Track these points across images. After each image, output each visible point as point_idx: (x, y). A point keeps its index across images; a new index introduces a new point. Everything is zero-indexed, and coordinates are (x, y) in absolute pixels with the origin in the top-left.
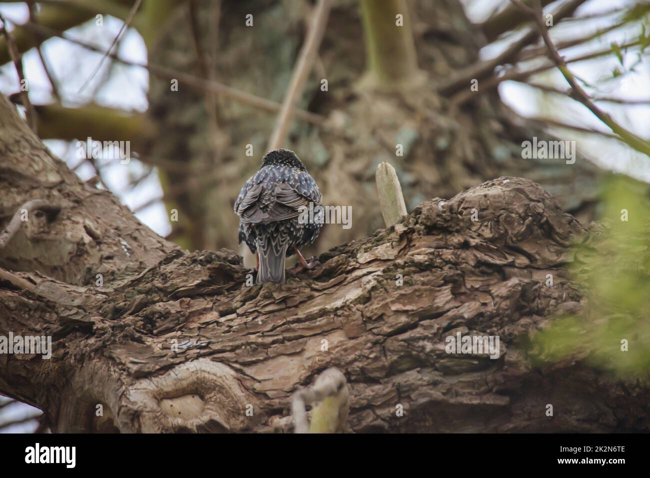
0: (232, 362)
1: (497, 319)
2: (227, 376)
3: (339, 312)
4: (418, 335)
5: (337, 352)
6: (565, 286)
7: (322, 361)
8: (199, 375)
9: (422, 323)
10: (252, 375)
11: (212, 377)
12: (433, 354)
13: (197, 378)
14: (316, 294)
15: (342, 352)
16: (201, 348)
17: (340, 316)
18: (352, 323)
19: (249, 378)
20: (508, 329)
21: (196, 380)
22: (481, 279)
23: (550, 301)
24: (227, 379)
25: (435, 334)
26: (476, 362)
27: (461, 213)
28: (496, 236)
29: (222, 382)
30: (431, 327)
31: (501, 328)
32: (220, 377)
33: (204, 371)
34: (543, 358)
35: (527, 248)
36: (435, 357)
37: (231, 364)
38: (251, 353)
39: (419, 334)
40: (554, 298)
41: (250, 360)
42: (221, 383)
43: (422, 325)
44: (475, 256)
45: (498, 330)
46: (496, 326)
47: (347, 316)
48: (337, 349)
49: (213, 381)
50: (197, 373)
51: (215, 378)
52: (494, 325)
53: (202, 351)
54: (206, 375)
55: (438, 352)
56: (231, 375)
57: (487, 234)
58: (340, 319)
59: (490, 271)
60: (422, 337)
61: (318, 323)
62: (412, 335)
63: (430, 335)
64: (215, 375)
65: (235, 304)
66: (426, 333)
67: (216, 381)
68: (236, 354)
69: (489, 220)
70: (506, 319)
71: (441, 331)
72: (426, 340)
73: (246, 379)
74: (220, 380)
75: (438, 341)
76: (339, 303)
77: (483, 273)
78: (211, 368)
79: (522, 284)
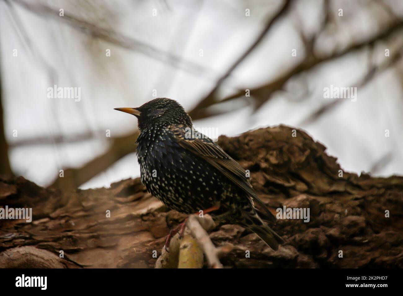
0: (57, 249)
1: (288, 228)
2: (53, 261)
3: (145, 218)
4: (220, 236)
5: (151, 245)
6: (345, 205)
7: (139, 251)
8: (28, 257)
9: (223, 226)
10: (75, 261)
11: (40, 260)
12: (234, 253)
13: (27, 260)
14: (119, 205)
15: (156, 246)
16: (25, 238)
17: (146, 221)
18: (158, 227)
19: (72, 263)
20: (299, 236)
21: (26, 261)
22: (270, 196)
23: (334, 215)
24: (53, 263)
25: (235, 237)
26: (270, 263)
27: (247, 144)
28: (282, 162)
29: (49, 264)
30: (232, 230)
31: (291, 236)
32: (47, 260)
33: (33, 254)
34: (332, 261)
35: (305, 176)
36: (235, 256)
37: (56, 250)
38: (72, 243)
39: (222, 235)
40: (338, 213)
41: (72, 248)
42: (48, 266)
43: (223, 229)
44: (265, 178)
45: (289, 238)
46: (286, 234)
47: (153, 221)
48: (151, 243)
49: (41, 263)
50: (27, 256)
51: (42, 261)
52: (285, 233)
53: (27, 241)
54: (35, 258)
55: (238, 251)
56: (57, 260)
57: (273, 160)
58: (147, 223)
59: (277, 190)
60: (224, 239)
61: (127, 226)
62: (216, 236)
63: (231, 237)
64: (43, 258)
65: (46, 210)
66: (227, 235)
67: (43, 263)
68: (59, 243)
69: (274, 150)
70: (296, 228)
71: (240, 235)
72: (228, 241)
73: (70, 264)
74: (47, 263)
75: (237, 243)
76: (144, 211)
77: (271, 192)
78: (38, 253)
79: (310, 200)
